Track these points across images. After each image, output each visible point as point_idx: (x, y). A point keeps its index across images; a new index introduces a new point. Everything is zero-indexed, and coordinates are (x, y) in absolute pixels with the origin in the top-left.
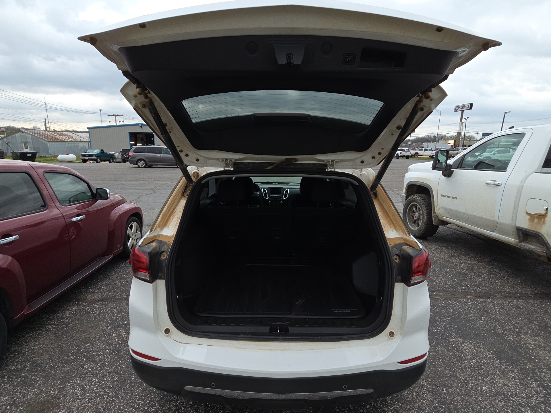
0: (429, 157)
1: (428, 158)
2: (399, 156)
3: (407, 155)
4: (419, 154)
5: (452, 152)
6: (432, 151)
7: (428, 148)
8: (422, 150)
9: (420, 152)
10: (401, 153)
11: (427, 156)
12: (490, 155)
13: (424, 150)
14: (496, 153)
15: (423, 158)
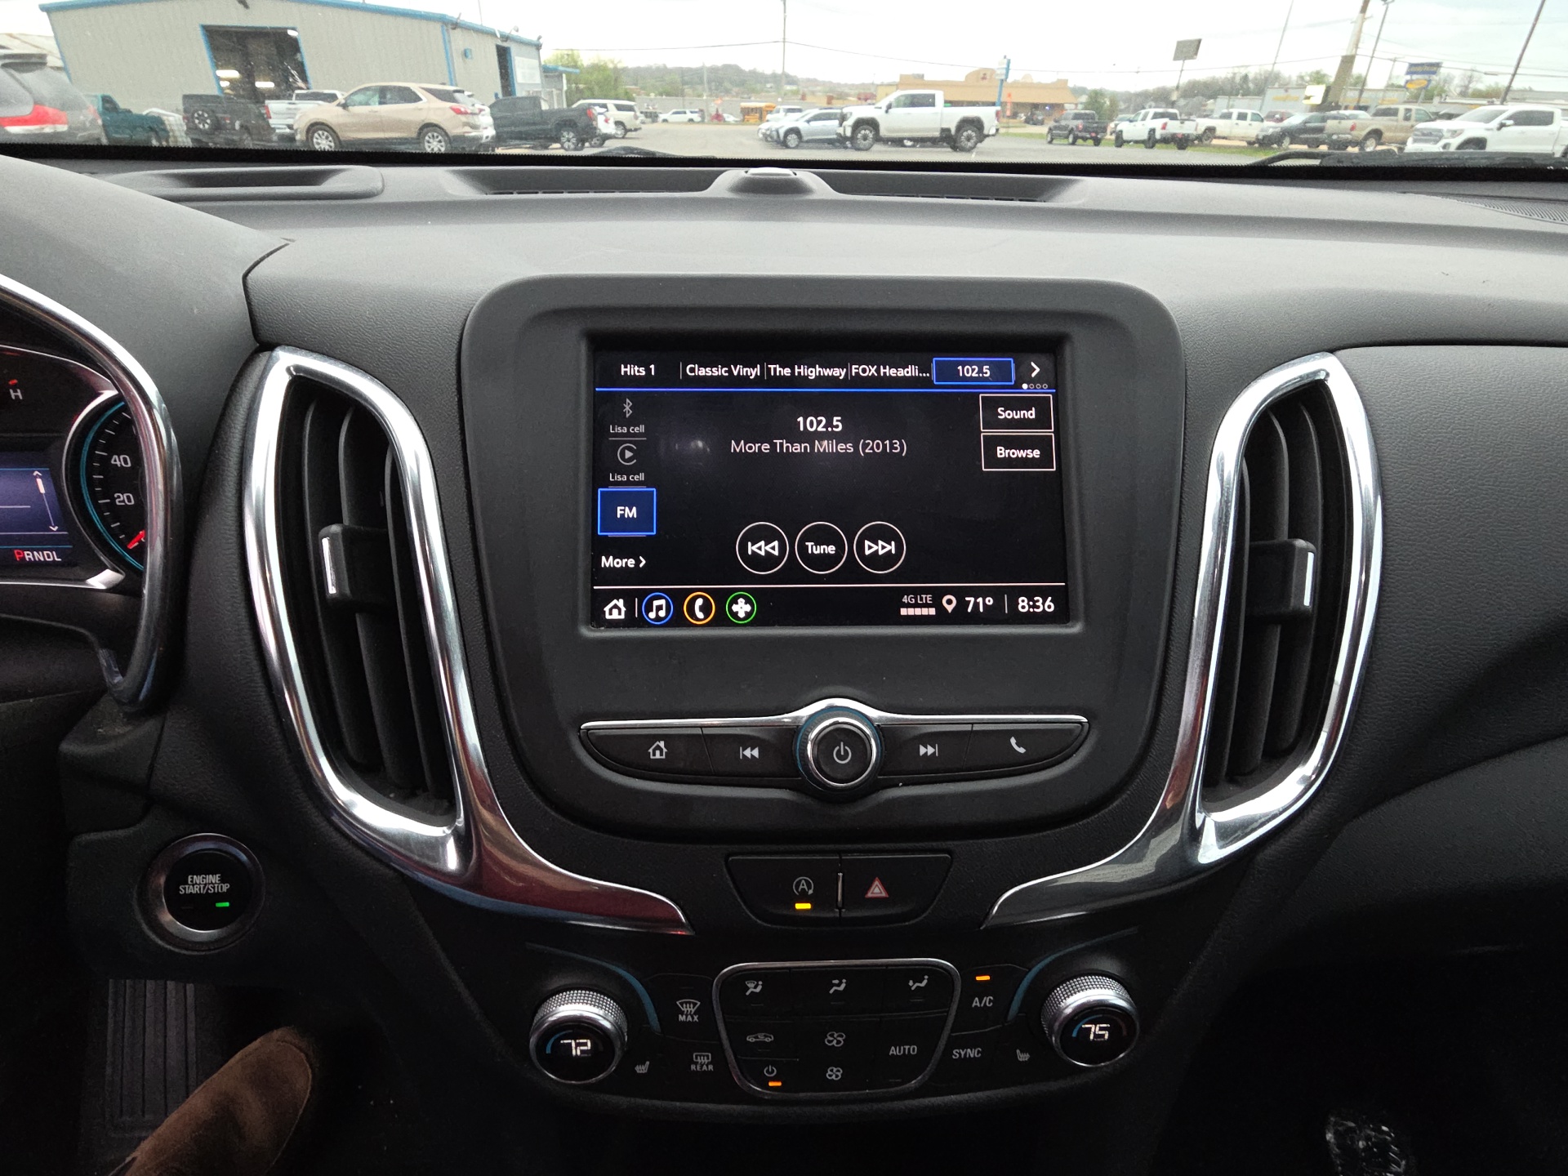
0: (1245, 144)
1: (1244, 147)
2: (1158, 136)
3: (1183, 135)
4: (1218, 133)
5: (1335, 122)
6: (1262, 120)
7: (1249, 112)
8: (1228, 116)
9: (1222, 127)
10: (1164, 128)
11: (1242, 139)
12: (1488, 130)
13: (1235, 116)
14: (1511, 122)
15: (1230, 147)
